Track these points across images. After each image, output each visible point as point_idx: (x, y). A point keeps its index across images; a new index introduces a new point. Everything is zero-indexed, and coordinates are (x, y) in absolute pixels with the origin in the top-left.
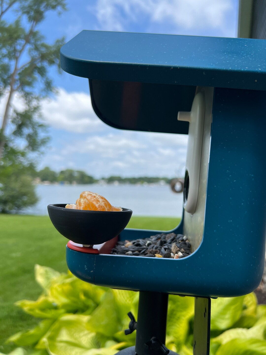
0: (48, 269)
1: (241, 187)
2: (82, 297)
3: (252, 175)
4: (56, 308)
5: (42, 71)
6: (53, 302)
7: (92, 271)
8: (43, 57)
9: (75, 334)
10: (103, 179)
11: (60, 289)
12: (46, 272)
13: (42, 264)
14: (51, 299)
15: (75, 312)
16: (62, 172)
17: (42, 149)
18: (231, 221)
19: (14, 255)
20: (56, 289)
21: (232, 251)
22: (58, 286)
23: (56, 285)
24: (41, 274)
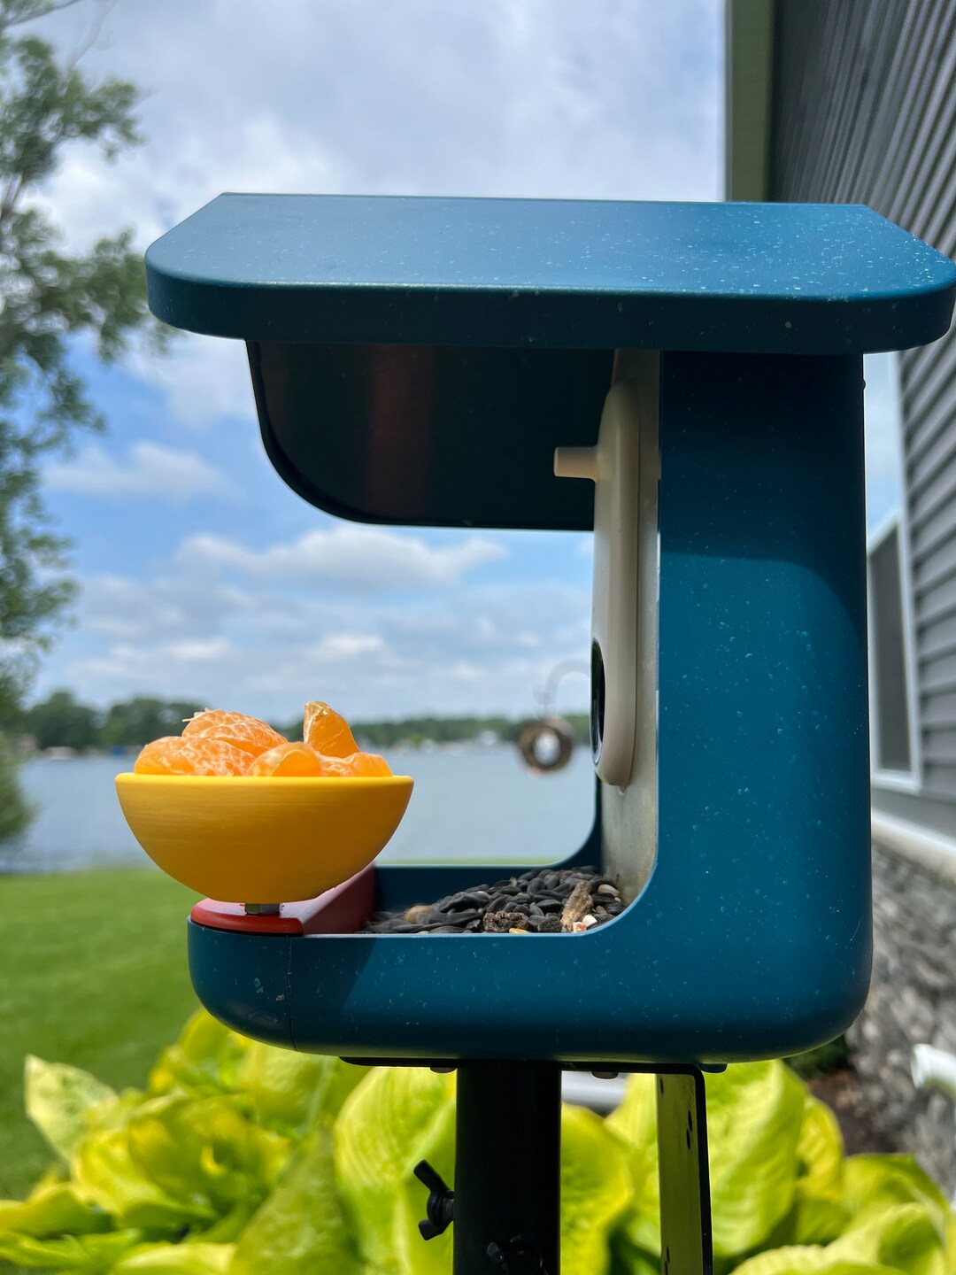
0: (72, 1073)
1: (770, 675)
2: (211, 1166)
3: (805, 633)
5: (44, 350)
6: (92, 1204)
7: (280, 997)
8: (48, 300)
11: (119, 1152)
12: (65, 1082)
13: (49, 1057)
14: (82, 1192)
16: (118, 711)
17: (45, 627)
18: (746, 790)
20: (104, 1153)
21: (757, 891)
22: (113, 1141)
23: (103, 1138)
24: (46, 1094)
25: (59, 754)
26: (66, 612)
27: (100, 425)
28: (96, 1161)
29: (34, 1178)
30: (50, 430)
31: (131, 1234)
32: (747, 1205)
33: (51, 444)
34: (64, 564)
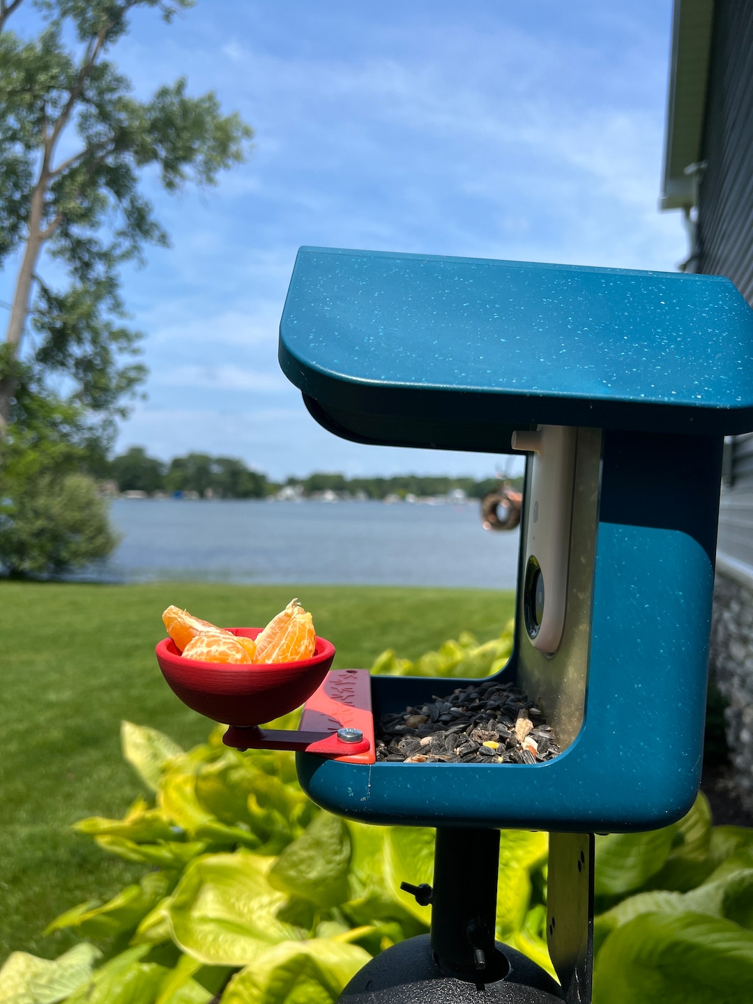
0: (153, 733)
1: (658, 618)
2: (254, 807)
4: (182, 838)
5: (120, 181)
6: (172, 824)
8: (123, 140)
9: (237, 905)
10: (292, 482)
11: (189, 789)
12: (150, 739)
13: (138, 722)
14: (163, 814)
15: (231, 846)
16: (177, 464)
17: (123, 401)
19: (52, 696)
20: (179, 789)
21: (642, 744)
22: (185, 782)
23: (179, 779)
24: (137, 746)
25: (134, 495)
26: (139, 388)
27: (164, 240)
28: (174, 795)
29: (129, 803)
30: (126, 244)
31: (199, 846)
32: (630, 861)
33: (126, 256)
34: (135, 352)
